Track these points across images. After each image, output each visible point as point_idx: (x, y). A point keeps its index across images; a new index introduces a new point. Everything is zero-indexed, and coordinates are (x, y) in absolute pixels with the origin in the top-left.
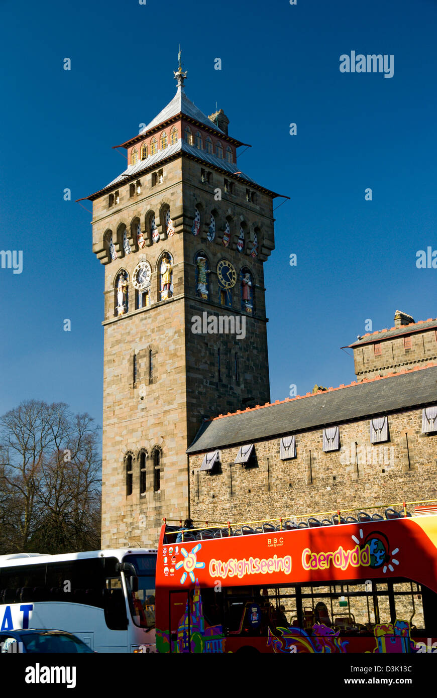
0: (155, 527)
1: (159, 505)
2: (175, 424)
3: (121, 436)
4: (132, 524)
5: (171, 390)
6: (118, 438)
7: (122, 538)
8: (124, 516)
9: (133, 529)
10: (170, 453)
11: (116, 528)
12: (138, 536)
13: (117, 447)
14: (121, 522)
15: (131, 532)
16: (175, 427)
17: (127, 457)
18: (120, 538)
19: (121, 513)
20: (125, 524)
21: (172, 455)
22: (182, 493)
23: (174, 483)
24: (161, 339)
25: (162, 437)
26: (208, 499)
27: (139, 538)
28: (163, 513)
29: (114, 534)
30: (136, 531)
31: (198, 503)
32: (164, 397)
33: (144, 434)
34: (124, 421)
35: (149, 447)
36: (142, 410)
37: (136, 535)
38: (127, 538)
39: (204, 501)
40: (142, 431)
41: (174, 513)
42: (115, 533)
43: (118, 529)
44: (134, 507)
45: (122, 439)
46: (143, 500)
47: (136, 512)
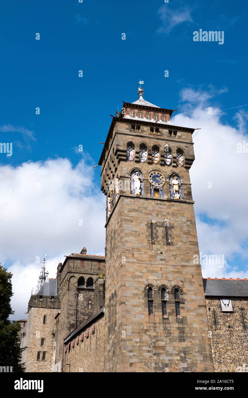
0: (179, 341)
1: (182, 327)
2: (193, 276)
3: (141, 272)
4: (155, 337)
5: (187, 253)
6: (137, 273)
7: (145, 346)
8: (147, 330)
9: (157, 340)
10: (190, 293)
11: (138, 338)
12: (163, 346)
13: (137, 280)
14: (144, 334)
15: (155, 343)
16: (193, 277)
17: (148, 288)
18: (143, 346)
19: (144, 327)
20: (148, 336)
21: (191, 294)
22: (203, 321)
23: (194, 313)
24: (176, 221)
25: (182, 281)
26: (224, 329)
27: (163, 348)
28: (186, 332)
29: (136, 342)
30: (160, 343)
31: (216, 330)
32: (182, 256)
33: (164, 275)
34: (143, 263)
35: (170, 285)
36: (162, 260)
37: (160, 345)
38: (151, 346)
39: (222, 329)
40: (162, 274)
41: (196, 333)
42: (138, 342)
43: (140, 339)
44: (157, 325)
45: (143, 275)
46: (166, 321)
47: (160, 328)
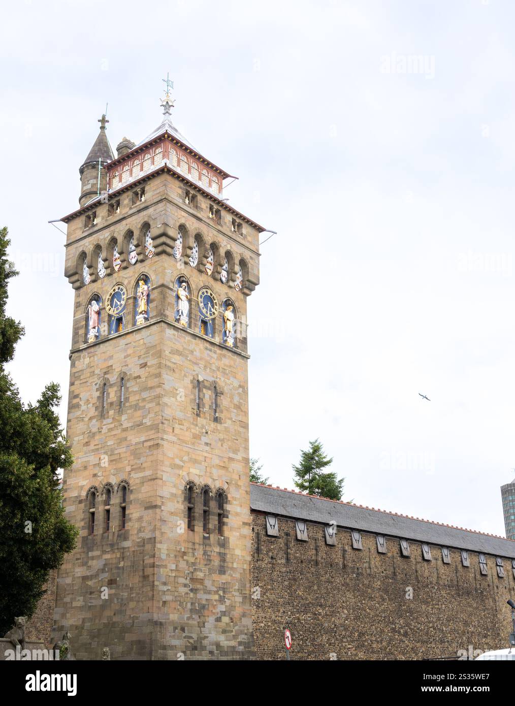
0: (219, 574)
1: (223, 552)
2: (240, 476)
3: (182, 461)
4: (194, 564)
5: (236, 440)
6: (178, 462)
7: (182, 577)
8: (184, 553)
9: (195, 569)
10: (235, 502)
11: (174, 563)
12: (201, 579)
13: (177, 471)
14: (181, 559)
15: (193, 572)
16: (240, 478)
17: (188, 487)
18: (180, 577)
19: (181, 548)
20: (186, 562)
21: (236, 505)
22: (245, 546)
23: (238, 534)
24: (226, 384)
25: (227, 483)
26: (267, 560)
27: (201, 581)
28: (227, 561)
29: (172, 570)
30: (198, 573)
31: (258, 560)
32: (230, 443)
33: (208, 469)
34: (185, 445)
35: (214, 486)
36: (207, 444)
37: (199, 577)
38: (188, 578)
39: (264, 560)
40: (206, 467)
41: (237, 563)
42: (174, 570)
43: (176, 566)
44: (197, 546)
45: (183, 465)
46: (207, 541)
47: (199, 553)
